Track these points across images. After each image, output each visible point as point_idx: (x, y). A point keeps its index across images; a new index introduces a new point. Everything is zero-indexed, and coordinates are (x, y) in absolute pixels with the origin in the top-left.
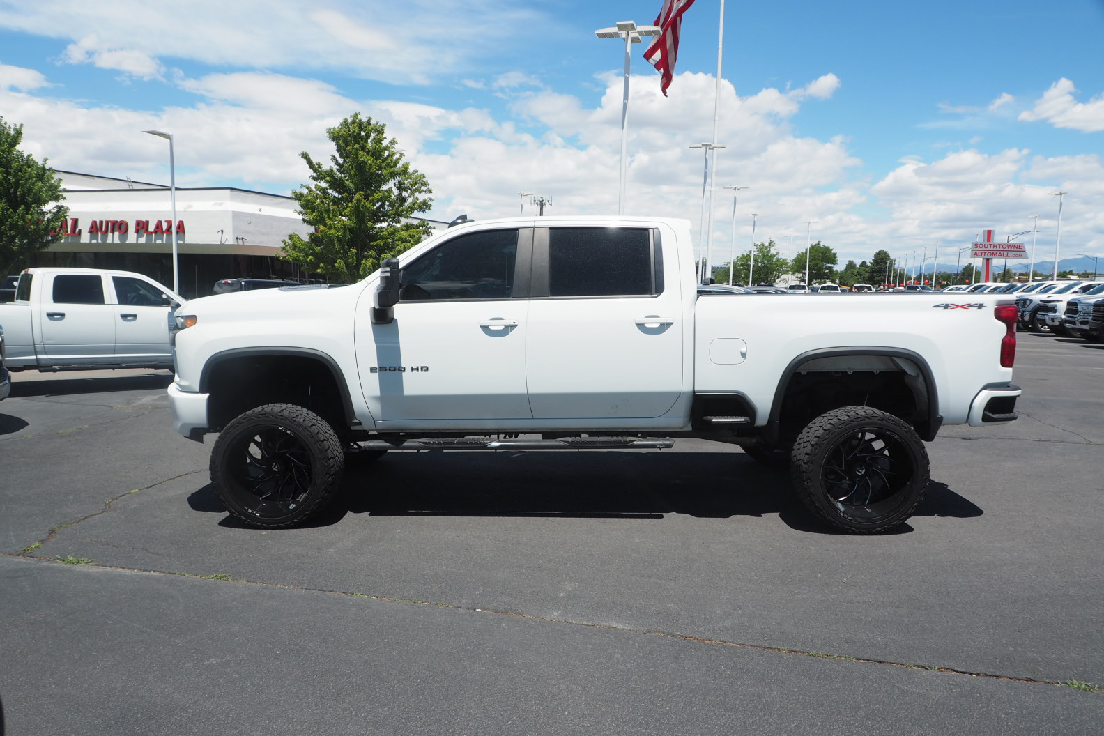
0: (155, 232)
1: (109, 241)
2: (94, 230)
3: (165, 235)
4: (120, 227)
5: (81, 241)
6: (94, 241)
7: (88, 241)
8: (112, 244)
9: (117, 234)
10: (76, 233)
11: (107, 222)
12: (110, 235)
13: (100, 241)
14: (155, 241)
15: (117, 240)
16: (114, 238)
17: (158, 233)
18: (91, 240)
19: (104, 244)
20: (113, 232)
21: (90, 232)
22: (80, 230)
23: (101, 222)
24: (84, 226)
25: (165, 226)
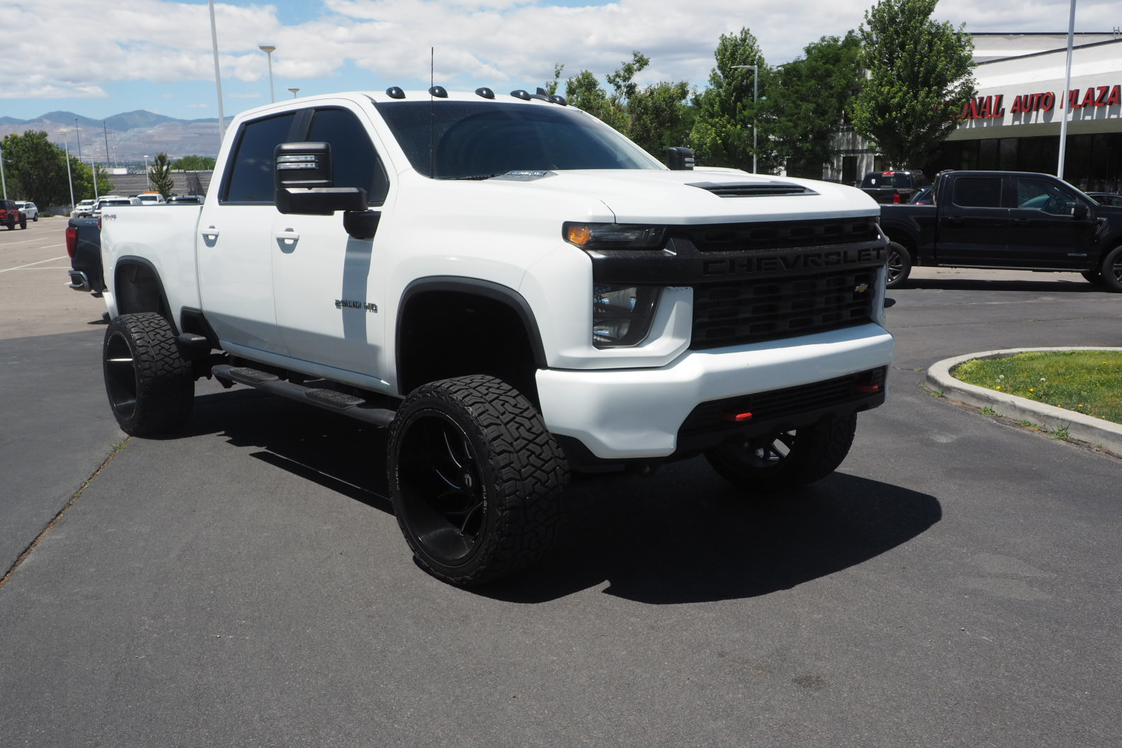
0: (1085, 105)
1: (1032, 121)
2: (1018, 108)
3: (1096, 107)
4: (1045, 101)
5: (1004, 124)
6: (1017, 123)
7: (1010, 124)
8: (1036, 124)
9: (1041, 111)
10: (1000, 113)
11: (1032, 96)
12: (1034, 113)
13: (1023, 123)
14: (1084, 117)
15: (1041, 120)
16: (1038, 117)
17: (1088, 105)
18: (1013, 122)
19: (1027, 126)
20: (1037, 110)
21: (1014, 111)
22: (1003, 110)
23: (1026, 96)
24: (1008, 105)
25: (1097, 94)
